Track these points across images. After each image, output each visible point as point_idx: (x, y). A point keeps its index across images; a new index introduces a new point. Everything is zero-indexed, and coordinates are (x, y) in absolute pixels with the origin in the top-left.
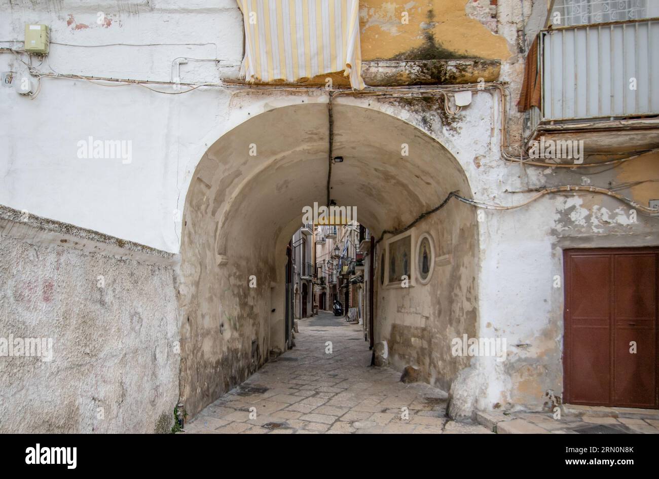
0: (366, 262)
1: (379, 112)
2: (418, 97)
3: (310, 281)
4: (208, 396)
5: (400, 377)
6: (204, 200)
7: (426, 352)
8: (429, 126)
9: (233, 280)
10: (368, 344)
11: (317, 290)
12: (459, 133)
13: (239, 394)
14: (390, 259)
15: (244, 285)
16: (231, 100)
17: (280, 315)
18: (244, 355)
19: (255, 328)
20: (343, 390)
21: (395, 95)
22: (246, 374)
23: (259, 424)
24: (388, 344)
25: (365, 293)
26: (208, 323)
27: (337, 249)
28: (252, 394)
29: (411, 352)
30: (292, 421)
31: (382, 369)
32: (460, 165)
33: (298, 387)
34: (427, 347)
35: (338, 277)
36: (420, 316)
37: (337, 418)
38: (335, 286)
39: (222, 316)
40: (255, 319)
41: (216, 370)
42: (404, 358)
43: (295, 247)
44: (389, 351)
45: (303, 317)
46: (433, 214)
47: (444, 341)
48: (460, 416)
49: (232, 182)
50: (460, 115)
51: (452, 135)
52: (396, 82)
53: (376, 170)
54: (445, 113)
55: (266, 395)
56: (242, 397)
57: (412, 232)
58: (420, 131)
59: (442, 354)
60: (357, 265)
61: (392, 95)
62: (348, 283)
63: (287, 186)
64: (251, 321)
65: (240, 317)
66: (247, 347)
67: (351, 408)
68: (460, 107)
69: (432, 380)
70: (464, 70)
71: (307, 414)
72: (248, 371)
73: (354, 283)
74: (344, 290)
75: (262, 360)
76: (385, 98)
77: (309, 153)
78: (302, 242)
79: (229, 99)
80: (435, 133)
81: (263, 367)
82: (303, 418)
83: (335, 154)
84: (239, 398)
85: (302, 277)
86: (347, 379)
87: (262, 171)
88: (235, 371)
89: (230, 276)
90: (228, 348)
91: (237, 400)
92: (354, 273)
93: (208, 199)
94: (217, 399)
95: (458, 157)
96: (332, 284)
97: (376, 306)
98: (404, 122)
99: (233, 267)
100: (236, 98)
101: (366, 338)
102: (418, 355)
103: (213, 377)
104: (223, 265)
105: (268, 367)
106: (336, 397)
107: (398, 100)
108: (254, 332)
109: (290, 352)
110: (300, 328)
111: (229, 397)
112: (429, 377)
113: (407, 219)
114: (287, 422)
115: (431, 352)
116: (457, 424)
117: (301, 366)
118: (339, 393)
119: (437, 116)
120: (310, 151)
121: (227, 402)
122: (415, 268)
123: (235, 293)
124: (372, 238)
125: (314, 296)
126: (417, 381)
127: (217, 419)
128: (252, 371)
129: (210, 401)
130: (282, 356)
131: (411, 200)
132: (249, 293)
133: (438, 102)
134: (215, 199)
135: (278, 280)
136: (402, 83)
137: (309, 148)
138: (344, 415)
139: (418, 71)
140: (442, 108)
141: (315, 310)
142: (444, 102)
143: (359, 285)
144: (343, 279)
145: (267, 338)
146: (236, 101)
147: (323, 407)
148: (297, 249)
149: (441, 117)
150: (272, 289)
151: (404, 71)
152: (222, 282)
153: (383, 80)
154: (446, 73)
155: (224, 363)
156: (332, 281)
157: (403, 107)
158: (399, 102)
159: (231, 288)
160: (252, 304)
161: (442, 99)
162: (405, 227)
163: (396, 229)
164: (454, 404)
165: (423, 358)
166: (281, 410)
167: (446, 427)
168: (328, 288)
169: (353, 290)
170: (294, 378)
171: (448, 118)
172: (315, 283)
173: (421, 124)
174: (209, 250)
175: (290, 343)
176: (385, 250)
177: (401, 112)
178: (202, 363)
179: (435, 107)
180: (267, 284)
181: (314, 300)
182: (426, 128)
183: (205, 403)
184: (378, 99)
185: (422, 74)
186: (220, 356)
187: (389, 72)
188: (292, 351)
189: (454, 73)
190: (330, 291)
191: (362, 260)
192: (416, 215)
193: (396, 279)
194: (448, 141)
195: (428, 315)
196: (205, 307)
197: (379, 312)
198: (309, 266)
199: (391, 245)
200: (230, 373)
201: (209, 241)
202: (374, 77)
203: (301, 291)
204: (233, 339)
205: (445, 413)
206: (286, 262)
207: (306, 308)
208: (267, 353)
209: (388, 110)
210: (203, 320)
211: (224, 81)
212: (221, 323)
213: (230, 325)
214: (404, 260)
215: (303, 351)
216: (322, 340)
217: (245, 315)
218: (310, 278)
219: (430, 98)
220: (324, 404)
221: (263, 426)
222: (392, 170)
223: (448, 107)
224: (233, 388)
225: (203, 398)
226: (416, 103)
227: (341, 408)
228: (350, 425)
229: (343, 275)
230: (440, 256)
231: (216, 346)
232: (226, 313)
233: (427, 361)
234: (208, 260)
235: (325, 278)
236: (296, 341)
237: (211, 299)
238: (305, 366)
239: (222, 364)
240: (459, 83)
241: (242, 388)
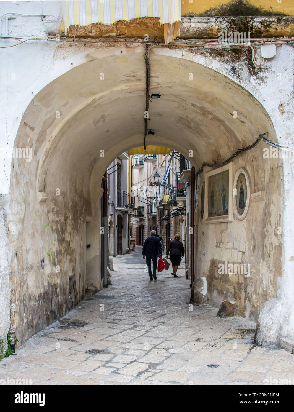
0: (188, 193)
1: (192, 62)
2: (228, 49)
3: (126, 212)
4: (32, 327)
5: (217, 312)
6: (28, 141)
7: (242, 286)
8: (238, 76)
9: (51, 216)
10: (189, 282)
11: (134, 222)
12: (265, 83)
13: (59, 328)
14: (209, 193)
15: (61, 221)
16: (55, 51)
17: (96, 251)
18: (62, 291)
19: (72, 264)
20: (160, 324)
21: (207, 47)
22: (64, 310)
23: (82, 351)
24: (207, 280)
25: (186, 227)
26: (31, 258)
27: (157, 175)
28: (72, 327)
29: (229, 287)
30: (112, 348)
31: (200, 305)
32: (267, 112)
33: (117, 322)
34: (243, 282)
35: (157, 208)
36: (236, 251)
37: (154, 346)
38: (154, 218)
39: (43, 252)
40: (71, 255)
41: (39, 303)
42: (223, 293)
43: (109, 175)
44: (208, 287)
45: (118, 254)
46: (249, 151)
47: (257, 275)
48: (266, 342)
49: (53, 122)
50: (266, 66)
51: (259, 84)
52: (207, 36)
53: (193, 105)
54: (252, 64)
55: (86, 328)
56: (63, 330)
57: (230, 166)
58: (230, 79)
59: (255, 288)
60: (179, 196)
61: (203, 46)
62: (169, 215)
63: (104, 120)
64: (68, 257)
65: (59, 253)
66: (65, 283)
67: (167, 338)
68: (265, 59)
69: (247, 314)
70: (268, 26)
71: (125, 343)
72: (66, 306)
73: (176, 215)
74: (165, 222)
75: (78, 296)
76: (198, 49)
77: (126, 92)
78: (116, 169)
79: (53, 51)
80: (243, 82)
81: (79, 304)
82: (123, 346)
83: (151, 92)
84: (60, 330)
85: (117, 208)
86: (165, 315)
87: (81, 110)
88: (55, 306)
89: (48, 212)
90: (48, 282)
91: (59, 332)
92: (176, 204)
93: (31, 140)
94: (39, 331)
95: (264, 104)
96: (151, 215)
97: (197, 240)
98: (215, 71)
99: (51, 202)
100: (60, 50)
101: (187, 276)
102: (235, 289)
103: (36, 310)
104: (43, 202)
105: (85, 304)
106: (153, 329)
107: (210, 51)
108: (71, 268)
109: (106, 290)
110: (115, 266)
111: (50, 330)
112: (244, 311)
113: (226, 153)
114: (108, 349)
115: (247, 286)
116: (262, 349)
117: (119, 303)
118: (157, 326)
119: (245, 66)
120: (127, 91)
121: (50, 333)
122: (233, 204)
123: (54, 228)
124: (193, 169)
125: (130, 229)
126: (233, 315)
127: (43, 347)
128: (69, 307)
129: (35, 331)
130: (98, 294)
131: (228, 135)
132: (66, 228)
133: (246, 54)
134: (37, 140)
135: (94, 214)
136: (212, 36)
137: (127, 88)
138: (160, 344)
139: (227, 26)
140: (249, 59)
141: (131, 246)
142: (251, 53)
143: (182, 217)
144: (164, 209)
145: (83, 275)
146: (60, 52)
147: (141, 337)
148: (111, 176)
149: (248, 67)
150: (87, 223)
151: (214, 26)
152: (43, 218)
153: (195, 34)
154: (252, 29)
155: (45, 297)
156: (151, 212)
157: (214, 58)
158: (210, 53)
159: (50, 225)
160: (69, 239)
161: (249, 51)
162: (223, 161)
163: (215, 162)
164: (260, 331)
165: (239, 293)
166: (101, 340)
167: (251, 351)
168: (147, 220)
169: (175, 223)
170: (112, 314)
171: (256, 68)
172: (131, 215)
173: (231, 73)
174: (31, 188)
175: (106, 281)
176: (204, 183)
177: (212, 62)
178: (27, 296)
179: (243, 58)
180: (82, 219)
181: (130, 234)
182: (235, 77)
183: (30, 333)
184: (191, 50)
185: (230, 29)
186: (42, 290)
187: (201, 27)
188: (108, 289)
189: (259, 28)
190: (149, 223)
191: (184, 191)
192: (233, 150)
193: (215, 213)
194: (255, 89)
195: (244, 251)
196: (29, 243)
197: (199, 247)
198: (125, 195)
199: (210, 178)
200: (50, 307)
201: (32, 179)
202: (187, 31)
203: (115, 224)
204: (53, 275)
205: (253, 341)
206: (101, 194)
207: (121, 244)
208: (83, 291)
209: (200, 60)
210: (27, 255)
211: (49, 35)
212: (42, 258)
213: (50, 260)
214: (223, 195)
215: (120, 289)
216: (140, 278)
217: (63, 251)
218: (126, 209)
219: (238, 50)
220: (142, 336)
221: (86, 352)
222: (208, 107)
223: (255, 58)
224: (53, 322)
225: (29, 328)
226: (226, 54)
227: (158, 338)
228: (165, 351)
229: (164, 205)
230: (255, 192)
231: (39, 281)
232: (47, 249)
233: (243, 295)
234: (30, 199)
235: (143, 208)
236: (111, 279)
237: (33, 235)
238: (122, 303)
239: (44, 298)
240: (265, 37)
241: (61, 322)
